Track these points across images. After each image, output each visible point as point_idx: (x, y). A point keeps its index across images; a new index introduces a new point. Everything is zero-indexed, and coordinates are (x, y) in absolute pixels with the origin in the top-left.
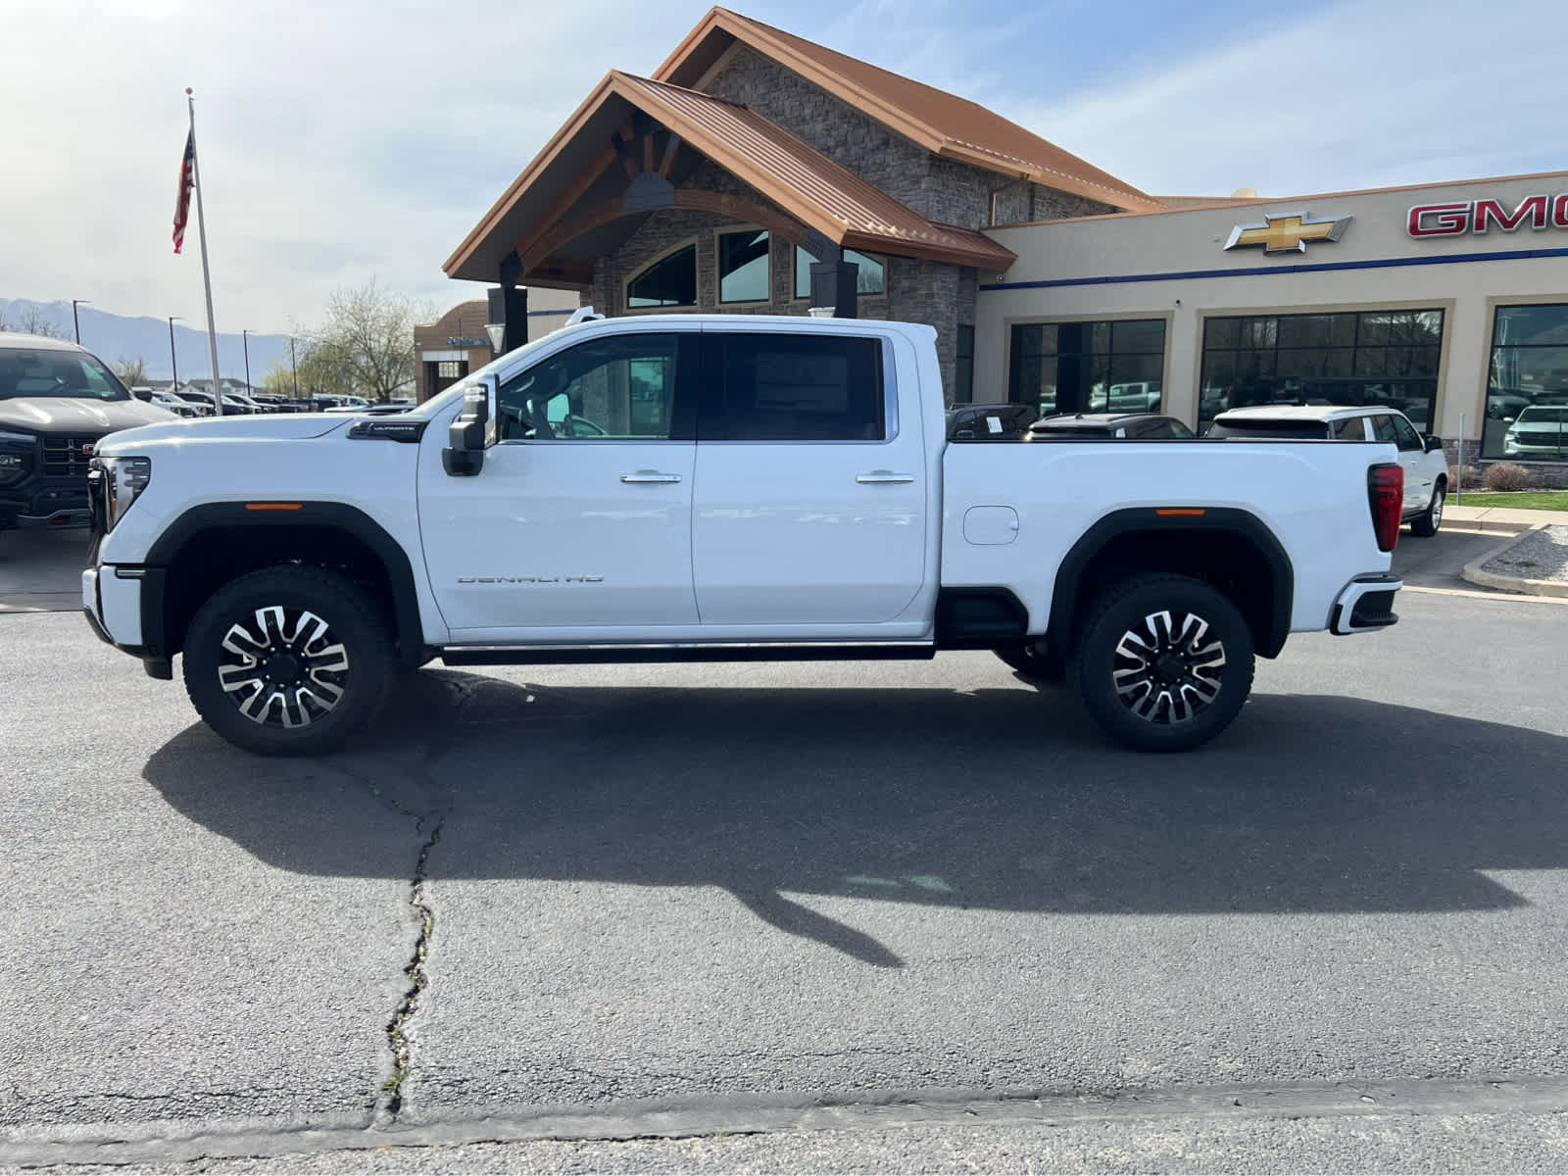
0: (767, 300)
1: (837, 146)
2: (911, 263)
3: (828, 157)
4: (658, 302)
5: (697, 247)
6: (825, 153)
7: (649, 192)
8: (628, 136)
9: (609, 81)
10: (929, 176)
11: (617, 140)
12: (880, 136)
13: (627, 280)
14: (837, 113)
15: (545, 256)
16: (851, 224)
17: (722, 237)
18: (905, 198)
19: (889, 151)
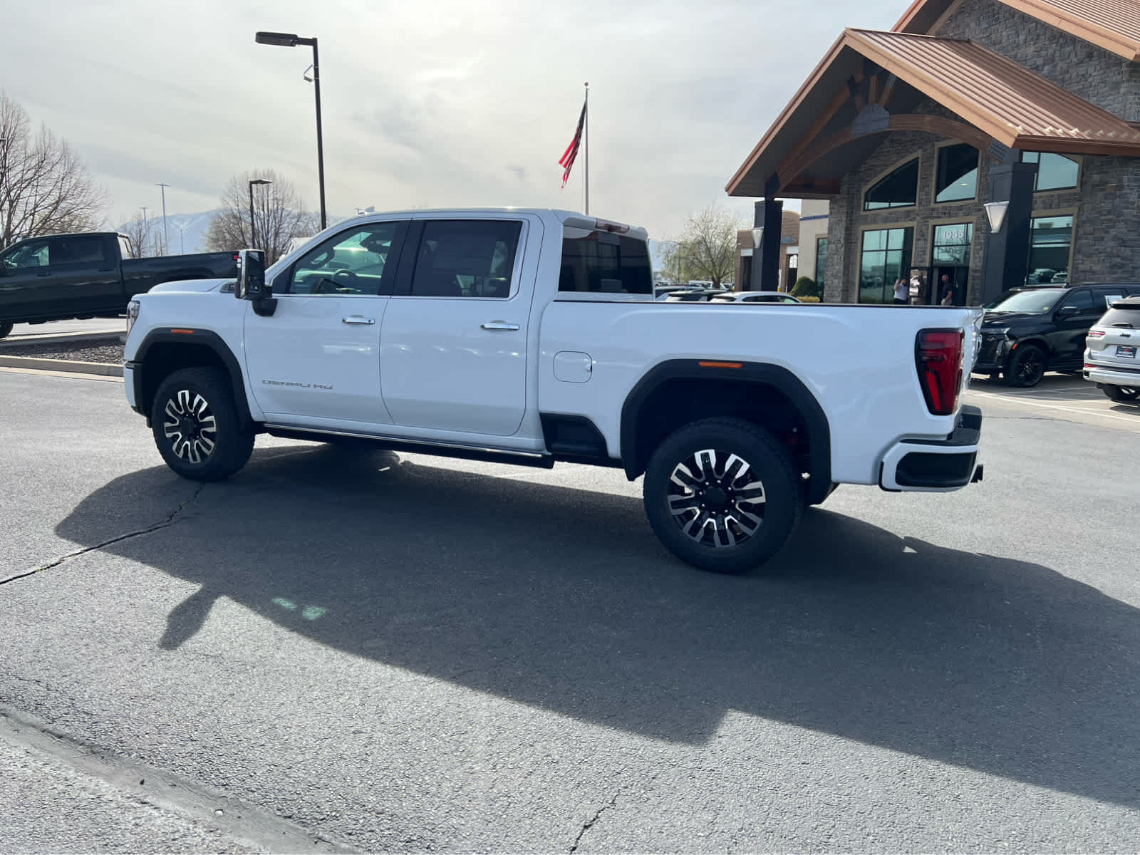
0: (974, 199)
1: (1044, 65)
2: (1104, 159)
3: (1035, 74)
4: (886, 205)
5: (920, 159)
6: (1034, 71)
7: (874, 120)
8: (859, 78)
9: (844, 36)
10: (1128, 81)
11: (851, 83)
12: (1085, 50)
13: (865, 189)
14: (1047, 36)
15: (797, 174)
16: (1024, 130)
17: (941, 149)
18: (1104, 103)
19: (1092, 63)
